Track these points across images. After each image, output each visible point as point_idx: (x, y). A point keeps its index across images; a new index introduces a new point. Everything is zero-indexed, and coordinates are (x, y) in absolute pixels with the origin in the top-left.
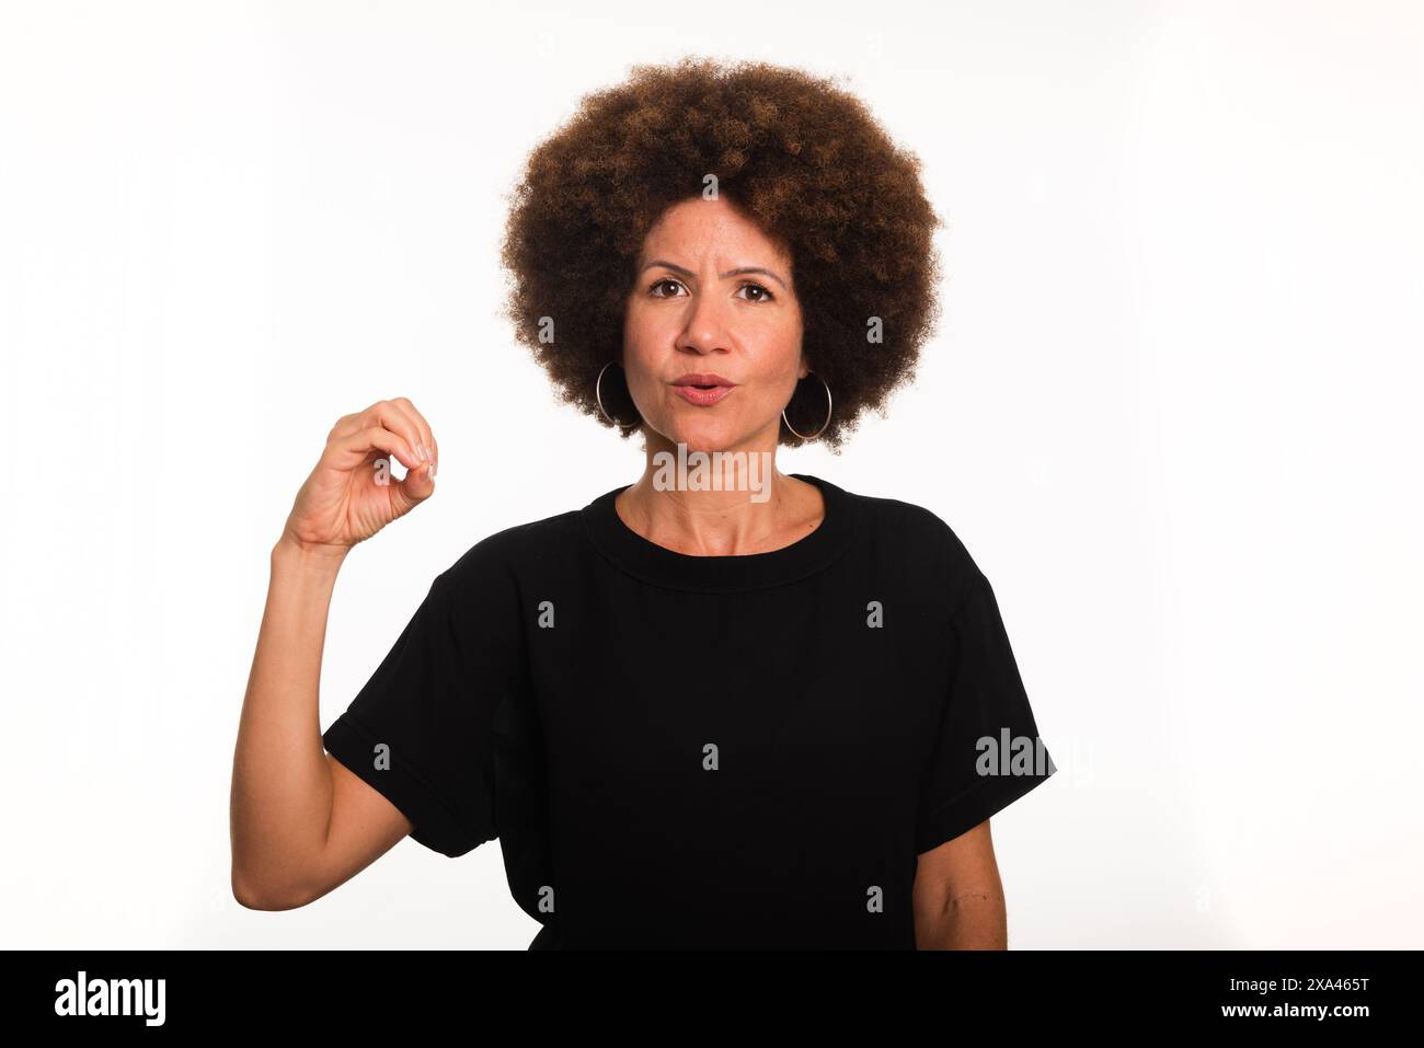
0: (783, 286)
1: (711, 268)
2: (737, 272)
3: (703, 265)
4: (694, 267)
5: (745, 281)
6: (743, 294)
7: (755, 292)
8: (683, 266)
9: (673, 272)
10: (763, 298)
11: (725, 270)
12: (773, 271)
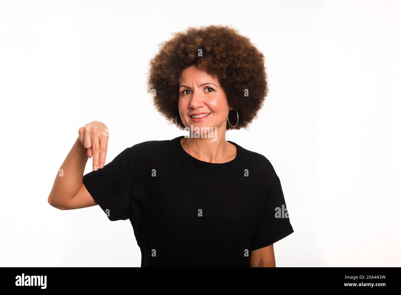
0: (217, 86)
1: (195, 86)
2: (202, 85)
3: (193, 85)
4: (191, 86)
5: (206, 87)
6: (207, 90)
7: (210, 89)
8: (188, 86)
9: (186, 88)
10: (213, 91)
11: (199, 85)
12: (213, 83)
